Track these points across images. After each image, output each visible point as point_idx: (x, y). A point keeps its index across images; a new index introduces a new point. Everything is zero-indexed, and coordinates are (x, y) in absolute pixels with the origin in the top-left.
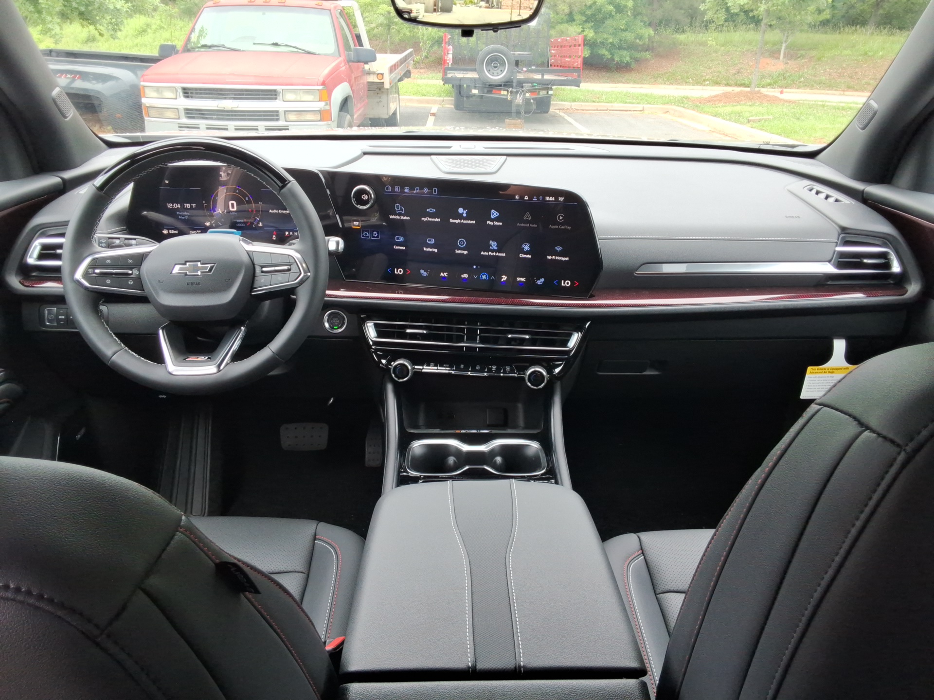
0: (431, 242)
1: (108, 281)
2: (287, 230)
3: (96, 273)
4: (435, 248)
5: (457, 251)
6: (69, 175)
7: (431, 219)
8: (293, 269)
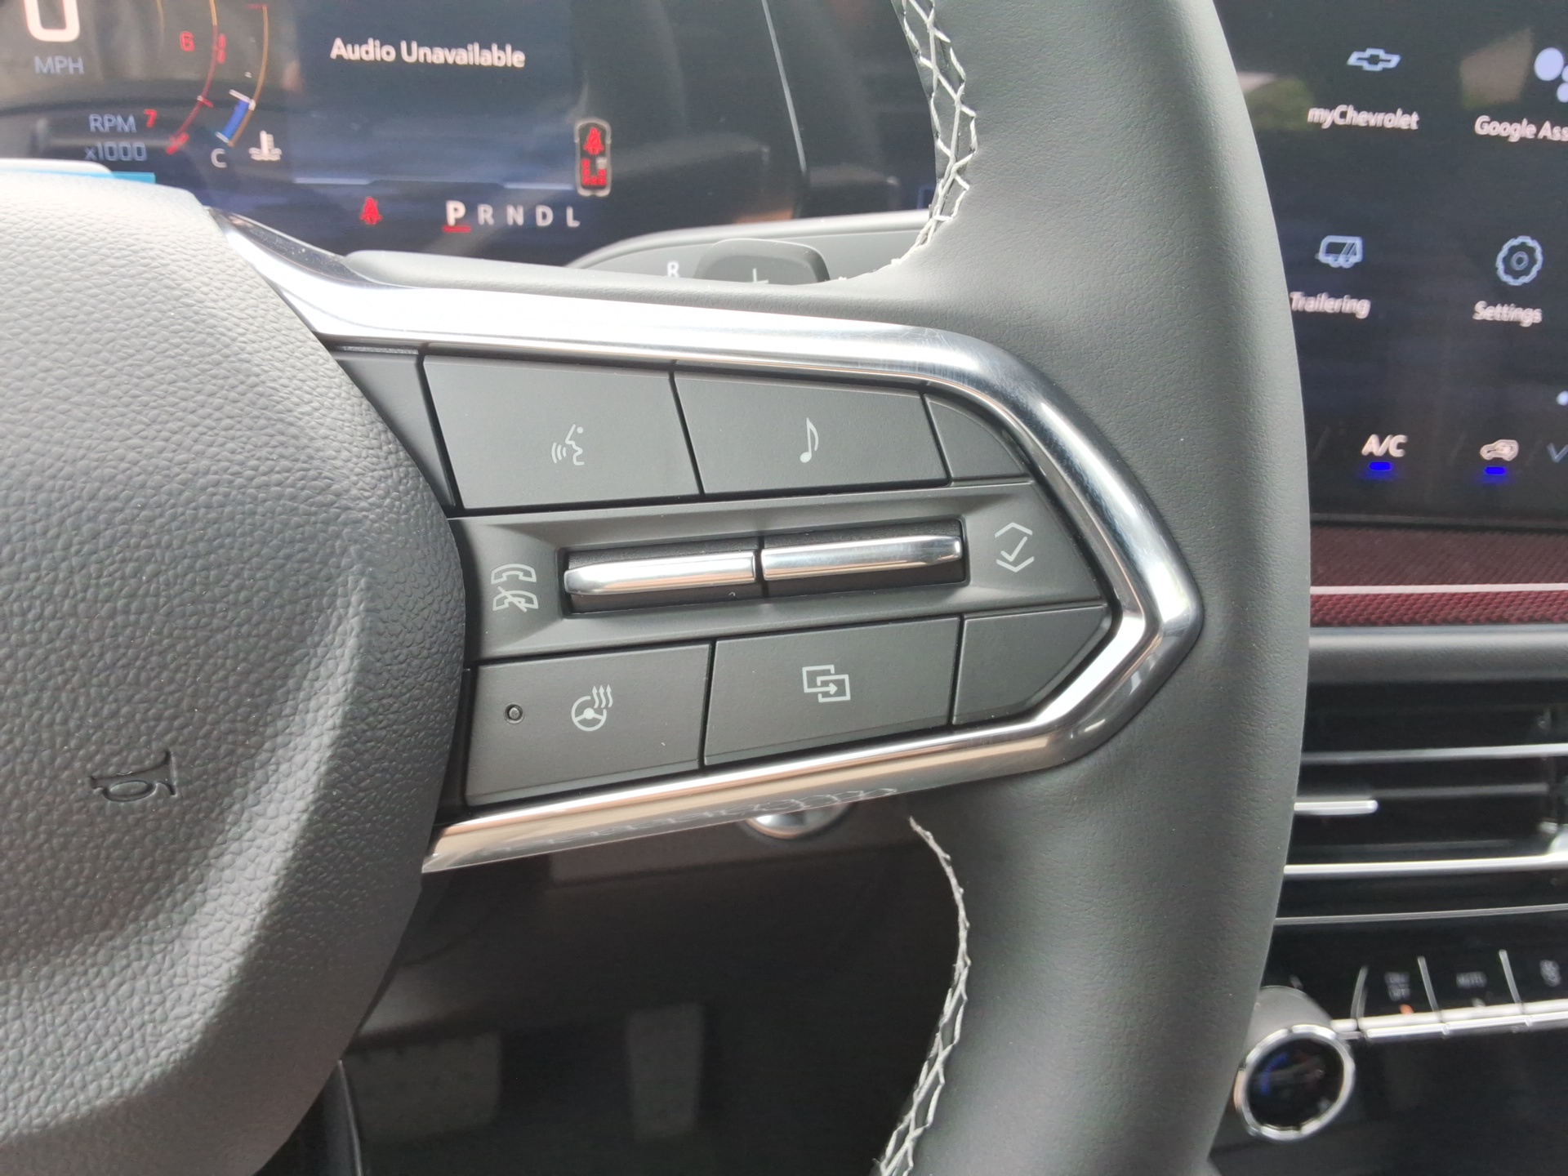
0: (1342, 261)
2: (459, 192)
4: (1358, 296)
5: (1484, 312)
7: (1362, 119)
8: (1000, 563)
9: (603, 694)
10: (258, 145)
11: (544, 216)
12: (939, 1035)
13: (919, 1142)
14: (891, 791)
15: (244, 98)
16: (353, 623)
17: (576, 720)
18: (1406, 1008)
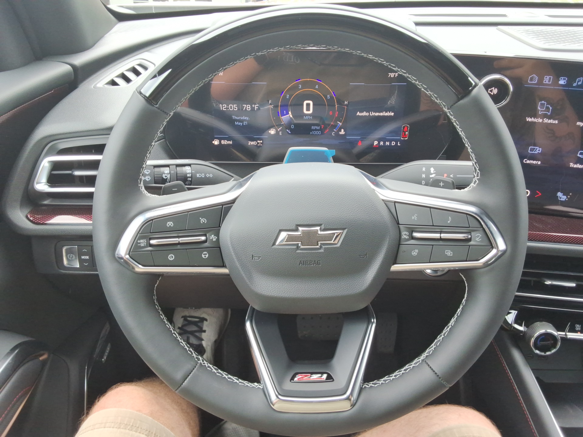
1: (171, 257)
3: (151, 245)
6: (81, 59)
8: (476, 239)
9: (417, 251)
10: (341, 131)
11: (393, 143)
12: (461, 305)
13: (456, 318)
14: (457, 269)
15: (340, 123)
16: (388, 239)
17: (413, 254)
18: (579, 333)
